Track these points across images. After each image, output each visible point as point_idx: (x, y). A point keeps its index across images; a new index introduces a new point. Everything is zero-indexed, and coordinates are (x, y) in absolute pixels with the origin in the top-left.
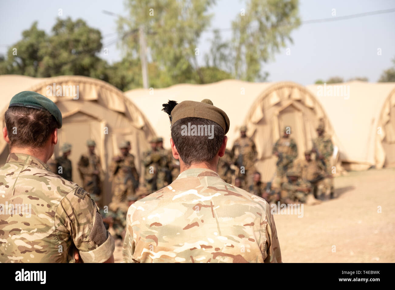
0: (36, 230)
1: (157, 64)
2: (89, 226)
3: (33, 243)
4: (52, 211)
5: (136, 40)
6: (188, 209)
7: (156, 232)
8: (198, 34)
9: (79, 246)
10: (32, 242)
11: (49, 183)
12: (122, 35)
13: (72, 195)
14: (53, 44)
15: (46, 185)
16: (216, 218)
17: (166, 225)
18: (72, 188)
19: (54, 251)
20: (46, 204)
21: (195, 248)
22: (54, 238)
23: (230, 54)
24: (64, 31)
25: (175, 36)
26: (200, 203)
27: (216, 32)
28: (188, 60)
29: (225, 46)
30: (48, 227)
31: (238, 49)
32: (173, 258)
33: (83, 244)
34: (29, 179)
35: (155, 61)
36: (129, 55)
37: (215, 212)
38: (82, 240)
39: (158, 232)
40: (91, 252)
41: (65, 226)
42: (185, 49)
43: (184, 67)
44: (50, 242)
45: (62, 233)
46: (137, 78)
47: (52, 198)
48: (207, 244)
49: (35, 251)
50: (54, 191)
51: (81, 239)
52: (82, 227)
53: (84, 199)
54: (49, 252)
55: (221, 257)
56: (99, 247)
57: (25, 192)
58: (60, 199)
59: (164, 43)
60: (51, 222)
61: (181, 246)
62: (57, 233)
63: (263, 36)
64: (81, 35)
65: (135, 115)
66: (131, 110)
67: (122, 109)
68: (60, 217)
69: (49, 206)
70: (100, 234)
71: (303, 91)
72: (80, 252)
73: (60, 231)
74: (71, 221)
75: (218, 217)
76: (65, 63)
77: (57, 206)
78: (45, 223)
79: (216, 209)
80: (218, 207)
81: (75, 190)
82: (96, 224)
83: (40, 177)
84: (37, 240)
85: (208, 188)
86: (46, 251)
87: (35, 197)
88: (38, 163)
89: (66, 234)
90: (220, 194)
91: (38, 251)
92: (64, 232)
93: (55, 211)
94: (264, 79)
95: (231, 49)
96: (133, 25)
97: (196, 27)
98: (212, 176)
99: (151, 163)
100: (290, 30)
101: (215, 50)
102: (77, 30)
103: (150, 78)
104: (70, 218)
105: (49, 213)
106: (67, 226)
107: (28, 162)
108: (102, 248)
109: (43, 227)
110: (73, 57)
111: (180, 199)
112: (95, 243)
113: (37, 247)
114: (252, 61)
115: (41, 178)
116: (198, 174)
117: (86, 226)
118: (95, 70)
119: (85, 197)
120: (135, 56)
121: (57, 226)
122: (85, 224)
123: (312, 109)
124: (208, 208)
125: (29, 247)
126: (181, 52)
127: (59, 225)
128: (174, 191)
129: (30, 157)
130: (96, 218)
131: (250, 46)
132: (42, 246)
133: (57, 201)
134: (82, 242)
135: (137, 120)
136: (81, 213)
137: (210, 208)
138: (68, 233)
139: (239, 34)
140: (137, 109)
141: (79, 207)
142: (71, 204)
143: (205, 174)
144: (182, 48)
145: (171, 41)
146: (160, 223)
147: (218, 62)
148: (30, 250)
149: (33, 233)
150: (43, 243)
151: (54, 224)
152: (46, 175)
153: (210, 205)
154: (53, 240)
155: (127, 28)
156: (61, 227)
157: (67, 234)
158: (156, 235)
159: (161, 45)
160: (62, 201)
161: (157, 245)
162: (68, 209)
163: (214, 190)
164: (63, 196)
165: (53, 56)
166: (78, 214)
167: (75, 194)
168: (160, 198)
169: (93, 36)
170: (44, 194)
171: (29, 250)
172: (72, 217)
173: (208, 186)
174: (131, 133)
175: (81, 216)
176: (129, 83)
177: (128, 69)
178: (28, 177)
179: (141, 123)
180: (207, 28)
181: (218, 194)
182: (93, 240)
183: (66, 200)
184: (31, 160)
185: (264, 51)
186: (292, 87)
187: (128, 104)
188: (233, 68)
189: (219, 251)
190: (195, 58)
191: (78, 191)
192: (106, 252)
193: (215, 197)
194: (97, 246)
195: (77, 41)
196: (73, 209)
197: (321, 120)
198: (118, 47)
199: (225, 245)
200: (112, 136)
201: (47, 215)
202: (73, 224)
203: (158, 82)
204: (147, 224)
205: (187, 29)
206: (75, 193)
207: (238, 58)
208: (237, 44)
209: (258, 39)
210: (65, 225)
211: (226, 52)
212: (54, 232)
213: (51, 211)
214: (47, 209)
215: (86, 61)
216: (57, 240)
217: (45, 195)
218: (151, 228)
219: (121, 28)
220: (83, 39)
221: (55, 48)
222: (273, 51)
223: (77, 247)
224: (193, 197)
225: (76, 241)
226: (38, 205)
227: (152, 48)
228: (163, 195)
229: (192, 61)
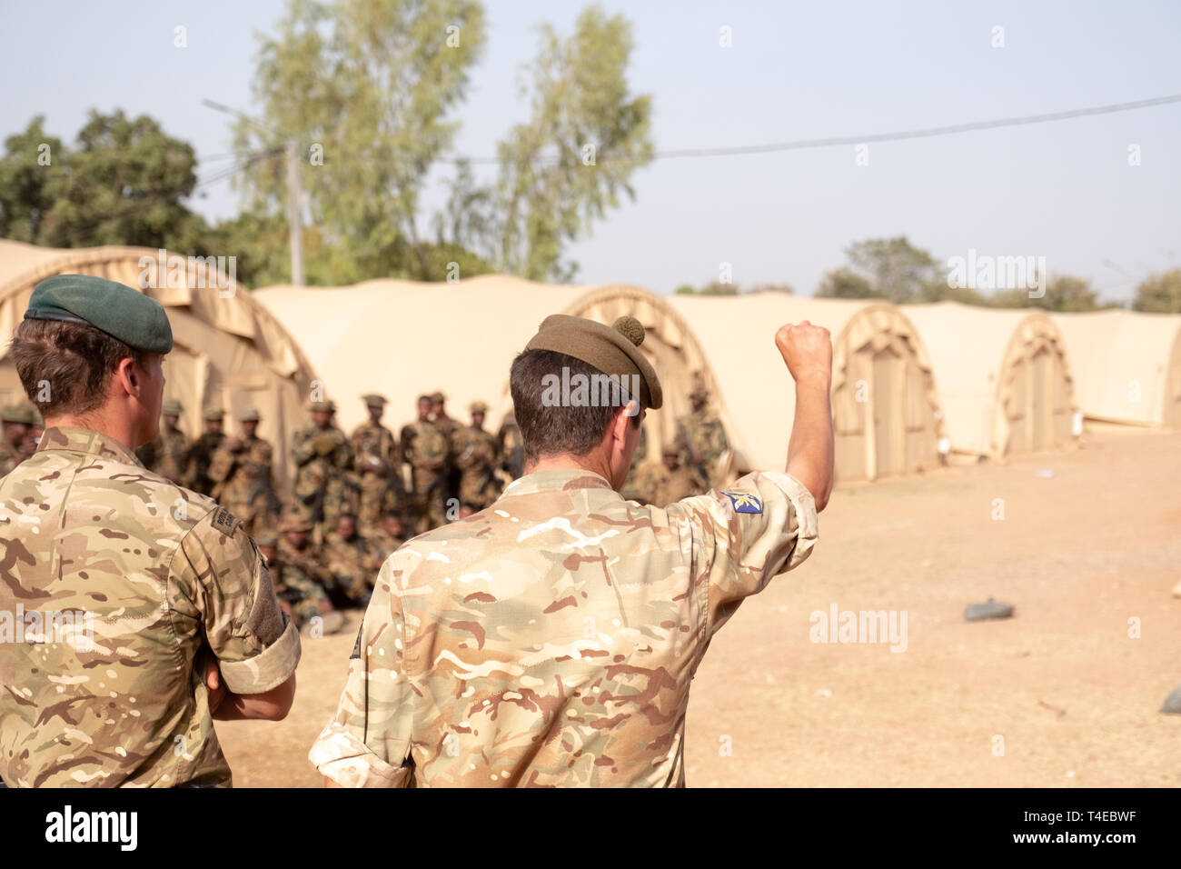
0: (121, 611)
1: (324, 230)
2: (245, 600)
3: (114, 643)
4: (162, 566)
5: (277, 172)
6: (554, 565)
7: (480, 615)
8: (421, 165)
9: (221, 649)
10: (111, 641)
11: (151, 497)
12: (245, 160)
13: (205, 526)
14: (80, 172)
15: (143, 503)
16: (615, 587)
17: (505, 599)
18: (205, 509)
19: (164, 661)
20: (145, 548)
21: (567, 658)
22: (166, 630)
23: (493, 217)
24: (105, 141)
25: (369, 166)
26: (579, 553)
27: (462, 163)
28: (397, 225)
29: (481, 196)
30: (152, 605)
31: (513, 206)
32: (516, 677)
33: (231, 643)
34: (100, 489)
35: (318, 223)
36: (259, 206)
37: (611, 571)
38: (229, 633)
39: (484, 615)
40: (249, 662)
41: (190, 601)
42: (391, 198)
43: (388, 240)
44: (156, 640)
45: (184, 618)
46: (274, 260)
47: (160, 534)
48: (596, 647)
49: (118, 663)
50: (163, 518)
51: (226, 632)
52: (229, 603)
53: (234, 536)
54: (154, 661)
55: (625, 675)
56: (268, 649)
57: (92, 521)
58: (179, 536)
59: (342, 183)
60: (158, 591)
61: (538, 651)
62: (173, 617)
63: (569, 180)
64: (147, 153)
65: (277, 345)
66: (269, 332)
67: (248, 331)
68: (180, 579)
69: (153, 553)
70: (270, 620)
71: (660, 308)
72: (223, 663)
73: (181, 613)
74: (205, 587)
75: (620, 584)
76: (107, 218)
77: (173, 553)
78: (144, 594)
79: (613, 566)
80: (617, 559)
81: (212, 514)
82: (261, 595)
83: (127, 482)
84: (126, 635)
85: (590, 519)
86: (146, 662)
87: (117, 531)
88: (118, 450)
89: (192, 619)
90: (617, 532)
91: (127, 662)
92: (188, 615)
93: (167, 565)
94: (567, 277)
95: (495, 205)
96: (271, 138)
97: (417, 148)
98: (595, 487)
99: (314, 456)
100: (629, 169)
101: (457, 204)
102: (136, 142)
103: (307, 262)
104: (203, 580)
105: (153, 570)
106: (195, 601)
107: (92, 449)
108: (275, 651)
109: (139, 603)
110: (127, 203)
111: (534, 540)
112: (260, 640)
113: (123, 651)
114: (542, 234)
115: (130, 486)
116: (564, 483)
117: (238, 599)
118: (178, 236)
119: (234, 532)
120: (273, 209)
121: (172, 601)
122: (236, 595)
123: (677, 349)
124: (595, 563)
125: (106, 651)
126: (381, 206)
127: (176, 599)
128: (515, 520)
129: (97, 436)
130: (261, 580)
131: (539, 200)
132: (135, 650)
133: (172, 542)
134: (230, 638)
135: (282, 357)
136: (228, 571)
137: (600, 563)
138: (198, 615)
139: (513, 173)
140: (282, 331)
141: (224, 556)
142: (203, 548)
143: (580, 483)
144: (383, 197)
145: (359, 180)
146: (492, 594)
147: (464, 232)
148: (108, 660)
149: (116, 618)
150: (139, 642)
151: (165, 596)
152: (141, 478)
153: (599, 555)
154: (162, 634)
155: (256, 144)
156: (182, 605)
157: (195, 621)
158: (479, 622)
159: (335, 188)
160: (185, 541)
161: (481, 645)
162: (198, 560)
163: (605, 521)
164: (185, 529)
165: (78, 198)
166: (220, 571)
167: (212, 525)
168: (486, 534)
169: (176, 158)
170: (139, 524)
171: (104, 659)
172: (208, 579)
173: (589, 513)
174: (266, 388)
175: (227, 576)
176: (255, 271)
177: (254, 238)
178: (98, 483)
179: (290, 365)
180: (443, 153)
181: (612, 532)
182: (254, 632)
183: (193, 539)
184: (100, 444)
185: (568, 214)
186: (636, 299)
187: (261, 319)
188: (499, 247)
189: (622, 663)
190: (412, 222)
191: (220, 516)
192: (284, 659)
193: (608, 538)
194: (263, 646)
195: (137, 167)
196: (209, 560)
197: (696, 375)
198: (233, 185)
199: (637, 648)
200: (221, 391)
201: (149, 576)
202: (210, 597)
203: (324, 272)
204: (454, 595)
205: (397, 153)
206: (213, 521)
207: (511, 227)
208: (508, 195)
209: (557, 186)
210: (192, 598)
211: (484, 210)
212: (166, 615)
213: (158, 566)
214: (149, 562)
215: (157, 214)
216: (172, 635)
217: (143, 528)
218: (467, 603)
219: (242, 141)
220: (152, 163)
221: (83, 181)
222: (589, 213)
223: (215, 652)
224: (560, 536)
225: (213, 635)
226: (127, 551)
227: (314, 195)
228: (490, 529)
229: (405, 228)
